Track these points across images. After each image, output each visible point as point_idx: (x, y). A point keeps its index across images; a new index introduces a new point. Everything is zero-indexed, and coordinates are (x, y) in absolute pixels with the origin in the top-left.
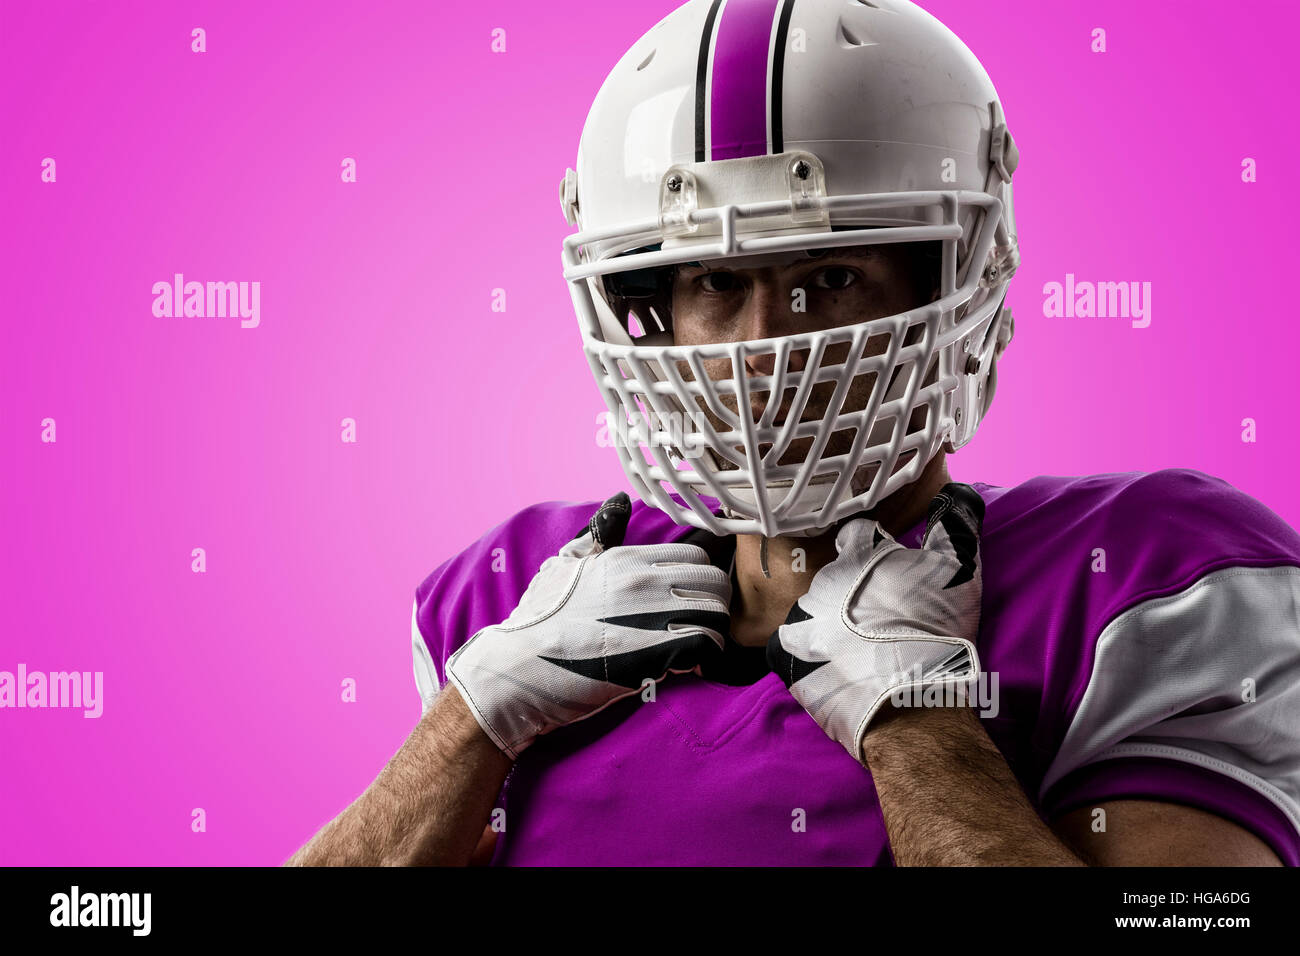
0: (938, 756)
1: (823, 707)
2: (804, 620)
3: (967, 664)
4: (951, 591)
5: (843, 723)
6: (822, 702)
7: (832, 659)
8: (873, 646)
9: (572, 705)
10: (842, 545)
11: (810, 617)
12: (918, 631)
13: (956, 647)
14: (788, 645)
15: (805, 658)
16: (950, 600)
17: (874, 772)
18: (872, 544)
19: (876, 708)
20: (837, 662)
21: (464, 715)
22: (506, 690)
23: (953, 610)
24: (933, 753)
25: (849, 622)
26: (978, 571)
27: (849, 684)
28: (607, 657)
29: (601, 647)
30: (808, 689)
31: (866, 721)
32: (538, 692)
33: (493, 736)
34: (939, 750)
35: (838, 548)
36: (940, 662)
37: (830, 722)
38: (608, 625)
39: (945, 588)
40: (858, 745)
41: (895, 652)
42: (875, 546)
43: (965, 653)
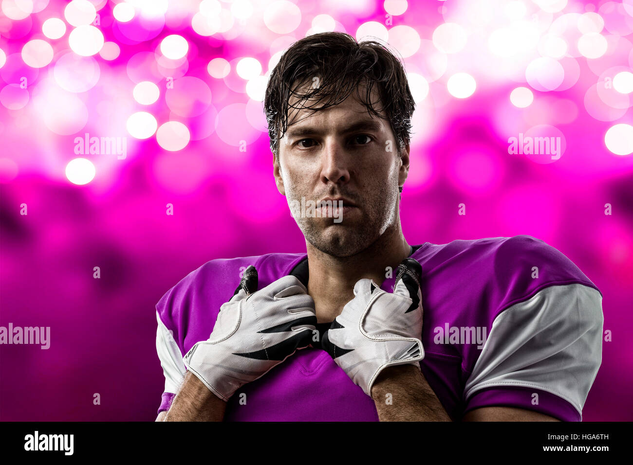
0: (406, 398)
1: (352, 371)
2: (340, 328)
3: (418, 351)
4: (409, 314)
5: (362, 378)
6: (351, 368)
7: (355, 348)
8: (375, 343)
9: (252, 373)
10: (357, 292)
11: (343, 327)
12: (395, 335)
13: (413, 342)
14: (332, 340)
15: (342, 347)
16: (408, 318)
17: (377, 403)
18: (370, 292)
19: (377, 374)
20: (358, 350)
21: (202, 387)
22: (220, 372)
23: (409, 324)
24: (403, 396)
25: (363, 331)
26: (420, 303)
27: (364, 361)
28: (266, 349)
29: (262, 345)
30: (344, 361)
31: (373, 380)
32: (235, 370)
33: (216, 394)
34: (406, 394)
35: (355, 293)
36: (406, 351)
37: (355, 378)
38: (263, 334)
39: (406, 313)
40: (369, 391)
41: (385, 346)
42: (372, 292)
43: (417, 345)
